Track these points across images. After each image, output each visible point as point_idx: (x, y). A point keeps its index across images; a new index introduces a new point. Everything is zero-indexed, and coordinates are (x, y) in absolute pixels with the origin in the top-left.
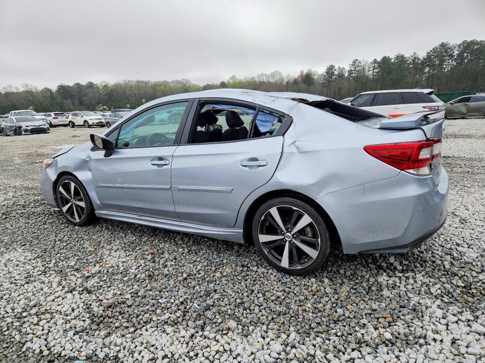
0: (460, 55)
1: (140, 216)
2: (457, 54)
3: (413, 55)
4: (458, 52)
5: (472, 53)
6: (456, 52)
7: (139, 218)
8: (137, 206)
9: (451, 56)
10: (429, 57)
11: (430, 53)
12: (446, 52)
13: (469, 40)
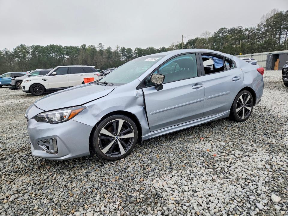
0: (33, 52)
1: (177, 125)
2: (32, 52)
3: (5, 49)
4: (32, 51)
5: (39, 52)
6: (31, 51)
7: (178, 126)
8: (181, 118)
9: (28, 52)
10: (15, 52)
11: (15, 50)
12: (25, 50)
13: (36, 45)
